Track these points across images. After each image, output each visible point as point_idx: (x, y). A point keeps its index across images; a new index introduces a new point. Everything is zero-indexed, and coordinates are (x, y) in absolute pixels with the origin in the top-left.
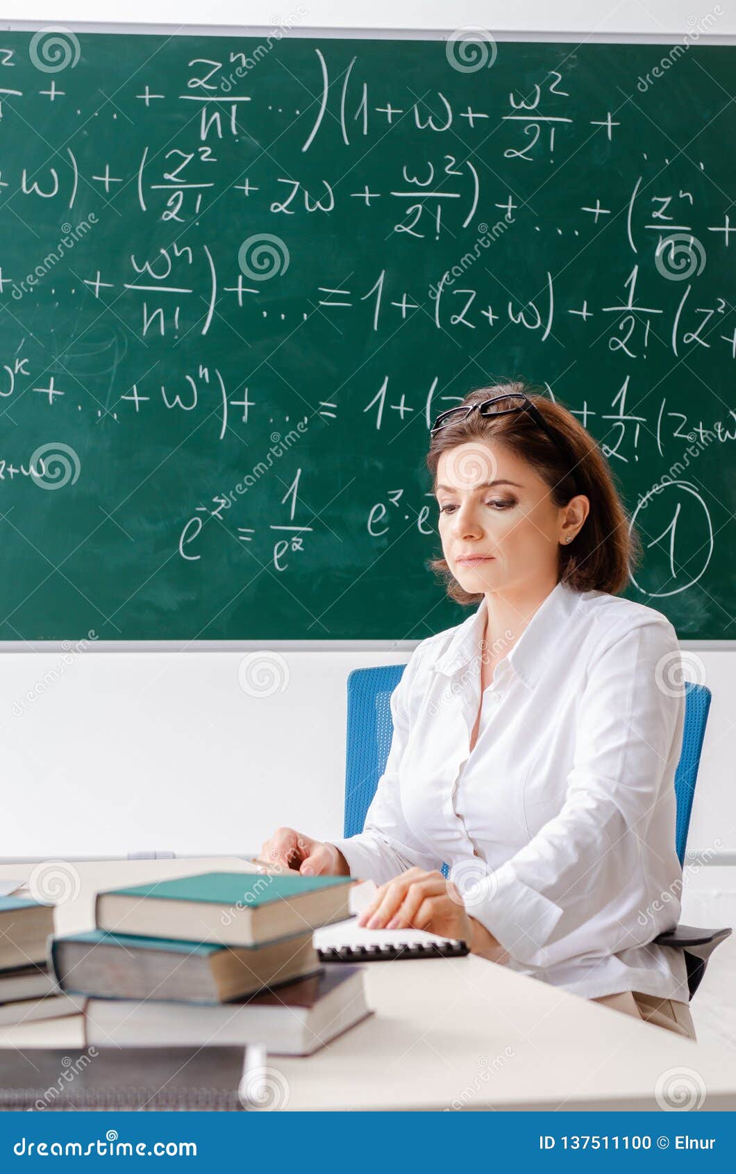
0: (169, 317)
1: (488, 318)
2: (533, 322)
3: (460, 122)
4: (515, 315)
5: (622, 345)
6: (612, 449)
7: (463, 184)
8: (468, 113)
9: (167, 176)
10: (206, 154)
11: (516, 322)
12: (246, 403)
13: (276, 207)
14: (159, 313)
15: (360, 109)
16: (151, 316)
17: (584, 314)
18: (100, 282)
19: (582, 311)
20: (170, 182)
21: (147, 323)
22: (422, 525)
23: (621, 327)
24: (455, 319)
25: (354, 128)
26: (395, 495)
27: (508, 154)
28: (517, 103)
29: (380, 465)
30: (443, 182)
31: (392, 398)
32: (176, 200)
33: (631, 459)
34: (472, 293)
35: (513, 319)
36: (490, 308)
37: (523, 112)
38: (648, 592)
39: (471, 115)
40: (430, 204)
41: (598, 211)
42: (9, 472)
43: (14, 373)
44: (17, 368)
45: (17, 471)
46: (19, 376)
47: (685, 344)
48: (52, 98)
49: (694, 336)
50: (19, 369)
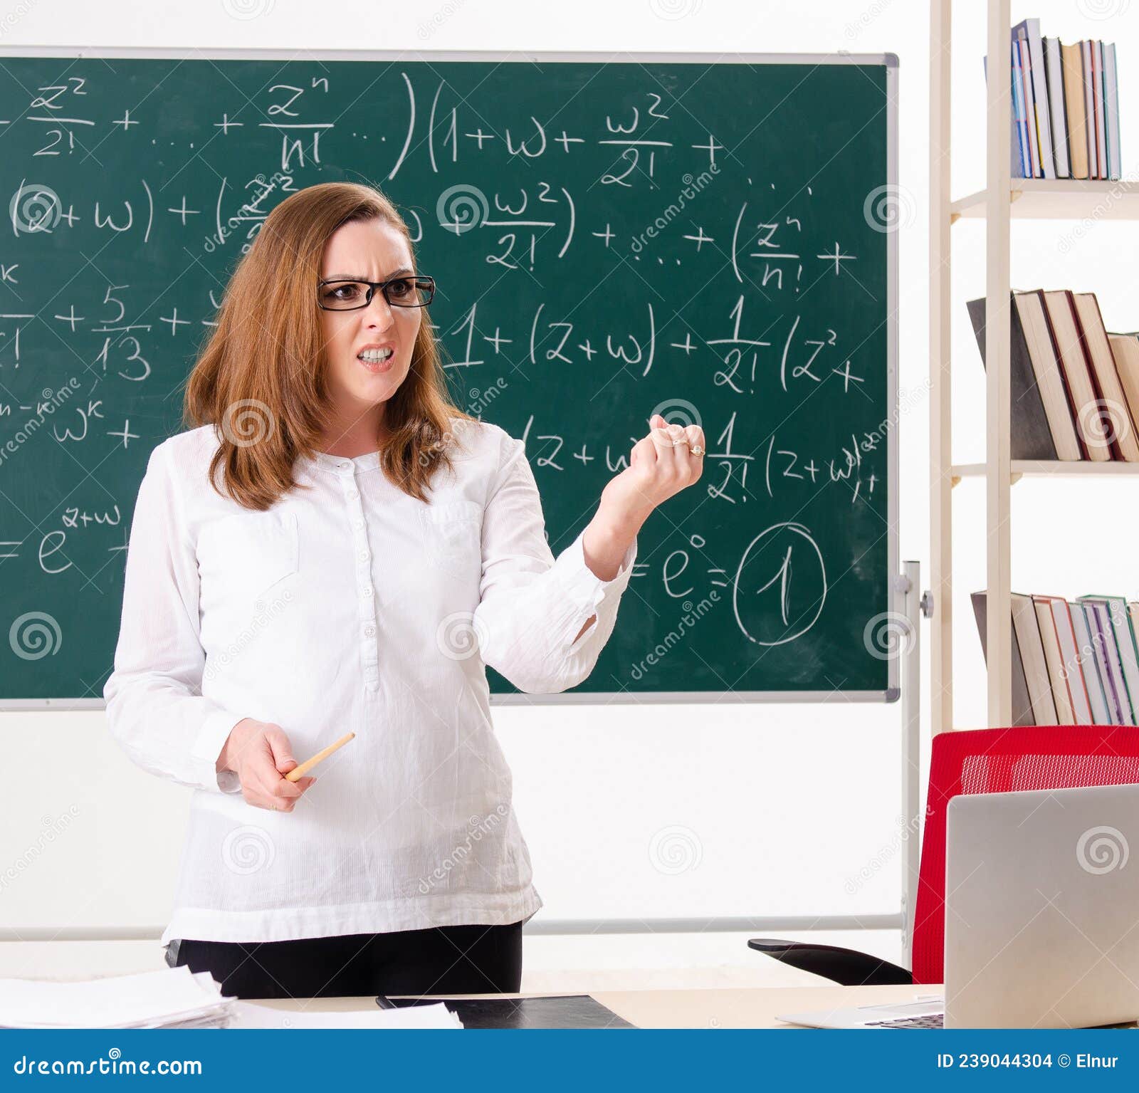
1: (586, 352)
2: (634, 356)
3: (554, 147)
4: (615, 351)
5: (728, 379)
6: (719, 490)
7: (559, 213)
8: (562, 138)
11: (616, 356)
15: (449, 134)
17: (688, 347)
18: (177, 319)
19: (685, 344)
23: (727, 361)
24: (551, 354)
25: (443, 154)
27: (605, 180)
28: (615, 127)
30: (536, 211)
33: (739, 500)
34: (569, 327)
35: (611, 352)
36: (588, 342)
37: (621, 136)
38: (758, 640)
39: (565, 140)
40: (523, 233)
41: (700, 239)
42: (83, 520)
43: (87, 417)
44: (90, 411)
45: (90, 519)
46: (92, 419)
47: (793, 377)
48: (126, 128)
49: (804, 370)
50: (92, 412)
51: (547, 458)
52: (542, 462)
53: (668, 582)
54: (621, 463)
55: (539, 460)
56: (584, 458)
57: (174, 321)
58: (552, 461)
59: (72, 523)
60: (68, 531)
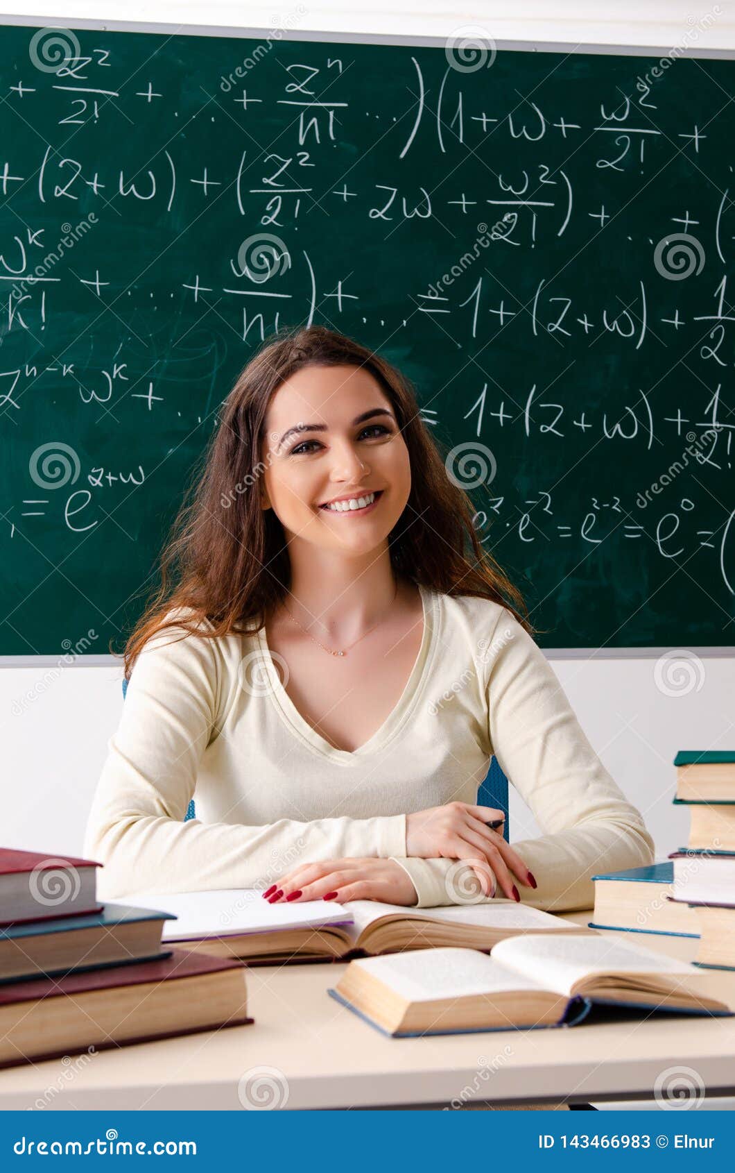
0: (269, 323)
1: (584, 325)
2: (627, 331)
3: (553, 132)
4: (610, 323)
5: (713, 353)
7: (556, 192)
8: (561, 124)
9: (265, 180)
10: (305, 158)
11: (611, 330)
13: (374, 213)
14: (259, 318)
15: (456, 116)
16: (250, 322)
17: (676, 322)
18: (199, 287)
19: (674, 319)
20: (268, 186)
21: (247, 328)
22: (522, 532)
23: (712, 335)
24: (552, 327)
25: (450, 138)
26: (496, 502)
27: (600, 164)
28: (608, 115)
30: (537, 192)
31: (491, 405)
32: (275, 205)
33: (725, 466)
34: (568, 301)
35: (608, 327)
36: (585, 316)
37: (613, 123)
39: (563, 126)
40: (524, 213)
41: (687, 222)
42: (108, 480)
43: (112, 378)
44: (115, 373)
45: (116, 479)
46: (117, 381)
48: (149, 100)
50: (117, 374)
51: (549, 426)
52: (544, 429)
53: (661, 542)
54: (617, 431)
55: (542, 427)
56: (583, 425)
57: (197, 288)
58: (553, 428)
59: (98, 482)
60: (94, 490)
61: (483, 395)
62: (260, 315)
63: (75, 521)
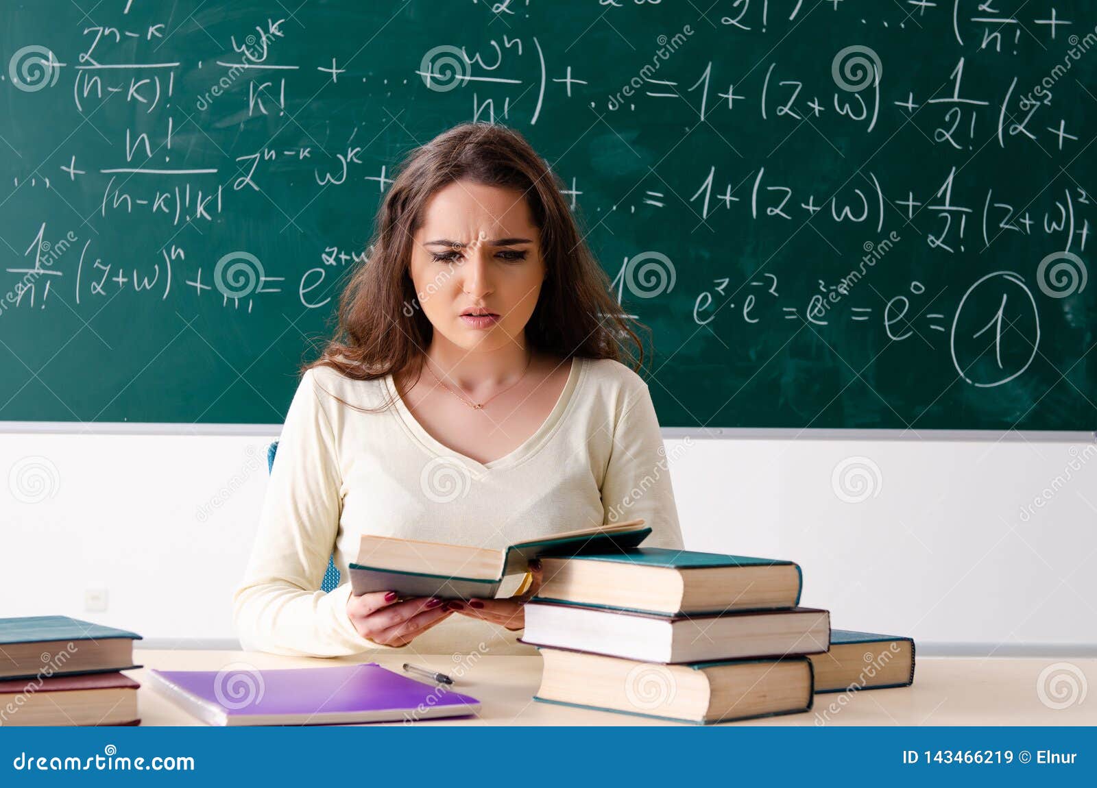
0: (499, 108)
1: (814, 109)
2: (859, 114)
4: (842, 109)
5: (948, 136)
6: (938, 239)
11: (843, 113)
12: (574, 192)
14: (489, 103)
16: (480, 107)
17: (910, 105)
19: (907, 102)
21: (477, 112)
22: (748, 313)
23: (947, 118)
24: (781, 110)
26: (721, 283)
29: (706, 254)
31: (718, 188)
33: (957, 249)
34: (798, 85)
35: (839, 110)
36: (816, 99)
38: (974, 381)
41: (924, 4)
42: (341, 259)
43: (346, 162)
44: (349, 156)
45: (348, 258)
46: (351, 164)
47: (1011, 135)
49: (1021, 128)
50: (351, 158)
51: (776, 208)
52: (772, 211)
53: (889, 325)
54: (846, 214)
55: (769, 210)
56: (811, 208)
58: (781, 210)
59: (331, 261)
60: (328, 268)
61: (710, 179)
62: (490, 100)
63: (310, 297)
